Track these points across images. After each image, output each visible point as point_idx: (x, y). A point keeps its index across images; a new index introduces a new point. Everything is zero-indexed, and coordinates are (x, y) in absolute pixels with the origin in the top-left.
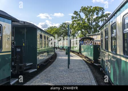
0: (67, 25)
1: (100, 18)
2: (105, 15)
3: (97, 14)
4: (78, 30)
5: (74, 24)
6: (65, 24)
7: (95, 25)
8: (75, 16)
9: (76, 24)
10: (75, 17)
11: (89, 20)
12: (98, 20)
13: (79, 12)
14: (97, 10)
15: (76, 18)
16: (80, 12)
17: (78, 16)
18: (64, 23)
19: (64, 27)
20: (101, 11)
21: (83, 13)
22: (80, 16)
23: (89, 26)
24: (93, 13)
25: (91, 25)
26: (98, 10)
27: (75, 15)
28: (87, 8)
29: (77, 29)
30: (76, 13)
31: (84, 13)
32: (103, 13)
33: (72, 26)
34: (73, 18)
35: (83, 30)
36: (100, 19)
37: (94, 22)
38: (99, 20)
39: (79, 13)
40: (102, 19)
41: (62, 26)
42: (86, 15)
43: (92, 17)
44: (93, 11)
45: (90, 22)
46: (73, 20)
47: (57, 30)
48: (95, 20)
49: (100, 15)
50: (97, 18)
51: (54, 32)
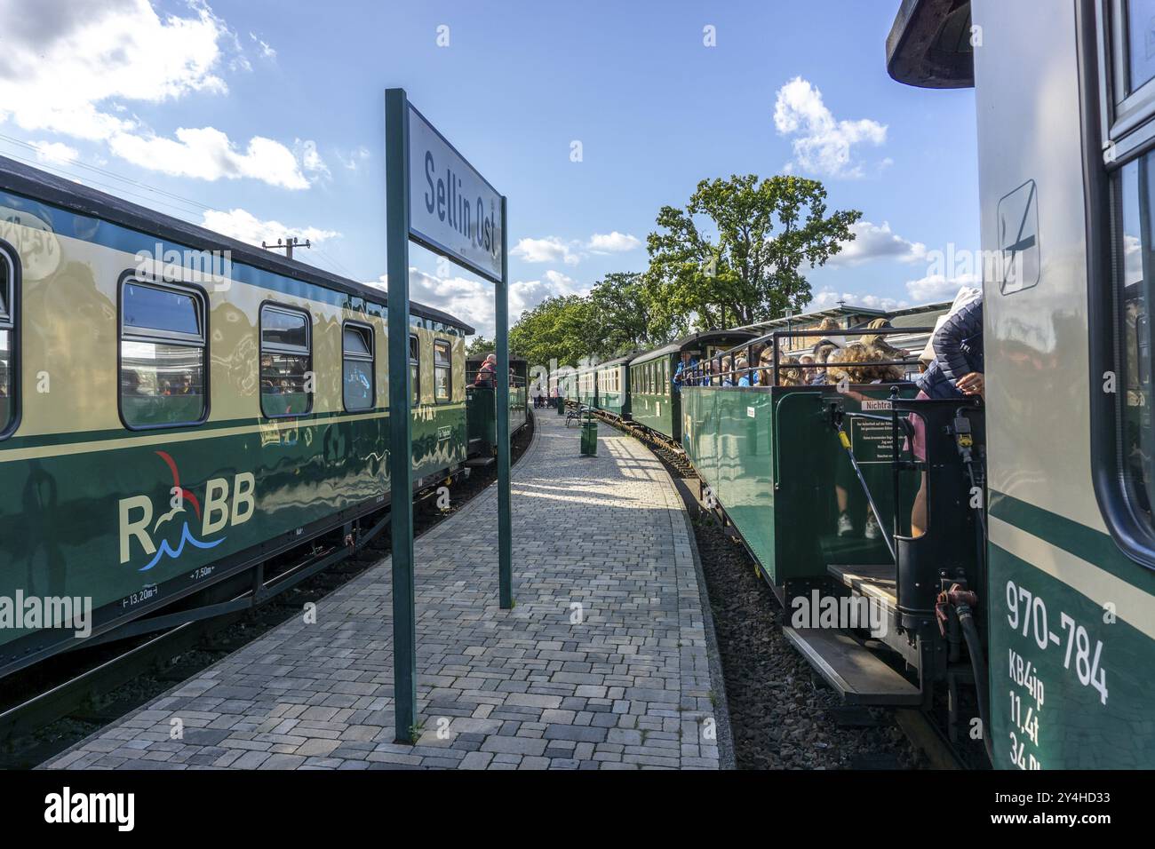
0: (630, 283)
1: (806, 237)
2: (829, 221)
3: (787, 217)
4: (686, 307)
5: (660, 275)
6: (619, 278)
7: (778, 277)
8: (664, 232)
9: (671, 277)
10: (666, 238)
11: (741, 251)
12: (791, 250)
13: (686, 211)
14: (784, 196)
15: (671, 242)
16: (692, 210)
17: (684, 231)
18: (614, 277)
19: (617, 297)
20: (808, 199)
21: (709, 217)
22: (692, 232)
23: (741, 283)
24: (765, 214)
25: (756, 276)
26: (791, 198)
27: (668, 228)
28: (731, 188)
29: (675, 299)
30: (669, 216)
31: (716, 216)
32: (818, 211)
33: (653, 285)
34: (655, 242)
35: (713, 309)
36: (805, 246)
37: (768, 262)
38: (800, 250)
39: (686, 216)
40: (815, 244)
41: (606, 289)
42: (726, 225)
43: (761, 239)
44: (765, 205)
45: (751, 262)
46: (657, 254)
47: (581, 313)
48: (774, 252)
49: (801, 224)
50: (785, 238)
51: (566, 326)
